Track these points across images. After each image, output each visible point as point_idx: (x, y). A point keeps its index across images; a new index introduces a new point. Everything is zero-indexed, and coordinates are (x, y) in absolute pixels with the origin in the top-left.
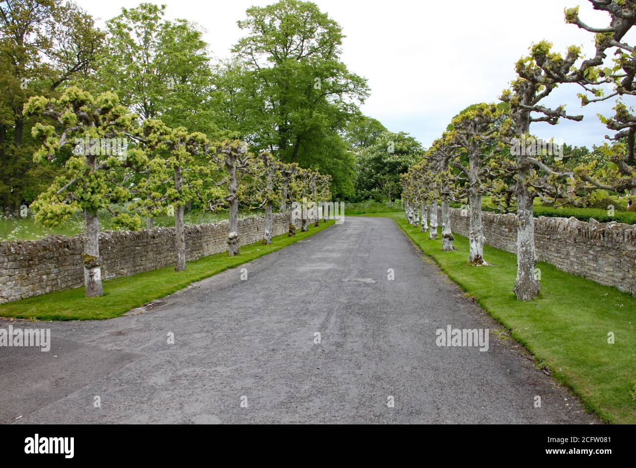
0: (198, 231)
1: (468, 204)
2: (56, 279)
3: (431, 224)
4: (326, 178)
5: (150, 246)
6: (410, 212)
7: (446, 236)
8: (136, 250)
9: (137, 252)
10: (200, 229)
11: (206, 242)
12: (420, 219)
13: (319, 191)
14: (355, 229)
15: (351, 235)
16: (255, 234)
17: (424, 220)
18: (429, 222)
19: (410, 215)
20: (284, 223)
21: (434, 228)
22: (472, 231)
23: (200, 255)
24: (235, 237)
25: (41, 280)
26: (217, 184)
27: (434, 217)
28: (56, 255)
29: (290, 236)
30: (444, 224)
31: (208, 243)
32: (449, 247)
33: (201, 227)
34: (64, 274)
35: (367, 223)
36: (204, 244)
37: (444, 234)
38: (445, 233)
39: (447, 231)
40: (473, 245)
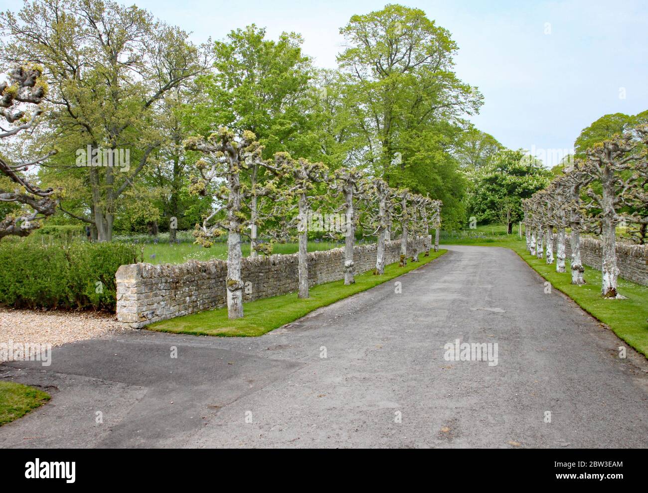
0: (313, 259)
1: (601, 233)
2: (196, 301)
3: (559, 255)
4: (437, 203)
5: (271, 273)
6: (532, 241)
7: (576, 268)
8: (259, 276)
9: (260, 278)
10: (314, 257)
11: (320, 270)
12: (545, 248)
13: (429, 218)
14: (470, 260)
15: (467, 266)
16: (365, 264)
17: (550, 250)
18: (555, 253)
19: (533, 245)
20: (393, 252)
21: (561, 259)
22: (605, 263)
23: (314, 283)
24: (351, 266)
25: (185, 302)
26: (334, 211)
27: (561, 247)
28: (196, 279)
29: (401, 266)
30: (573, 255)
31: (322, 271)
32: (579, 280)
33: (315, 255)
34: (202, 296)
35: (483, 253)
36: (318, 272)
37: (574, 266)
38: (574, 264)
39: (577, 263)
40: (606, 277)
